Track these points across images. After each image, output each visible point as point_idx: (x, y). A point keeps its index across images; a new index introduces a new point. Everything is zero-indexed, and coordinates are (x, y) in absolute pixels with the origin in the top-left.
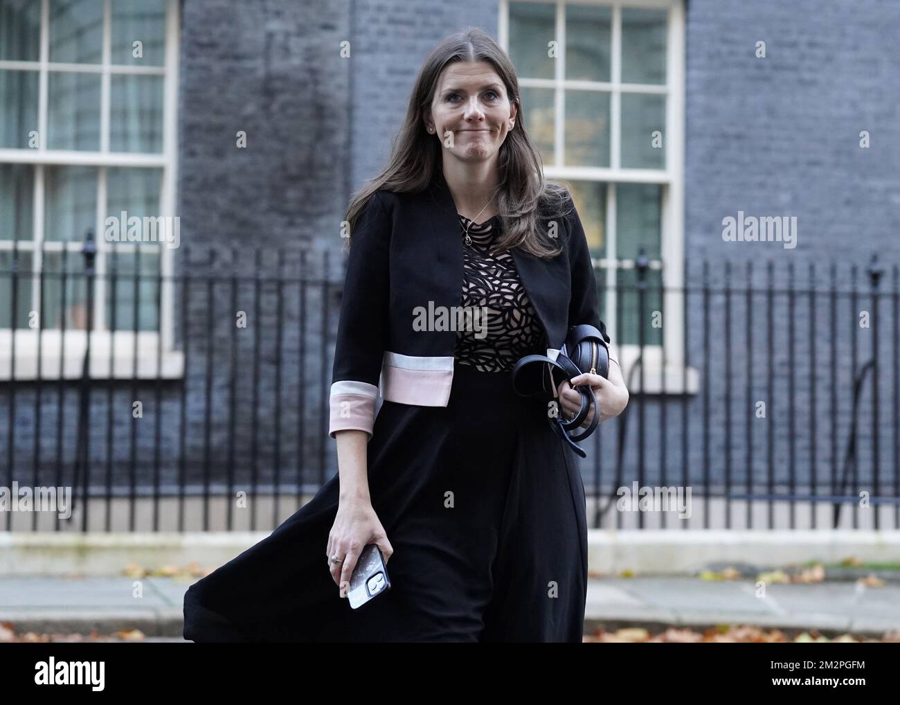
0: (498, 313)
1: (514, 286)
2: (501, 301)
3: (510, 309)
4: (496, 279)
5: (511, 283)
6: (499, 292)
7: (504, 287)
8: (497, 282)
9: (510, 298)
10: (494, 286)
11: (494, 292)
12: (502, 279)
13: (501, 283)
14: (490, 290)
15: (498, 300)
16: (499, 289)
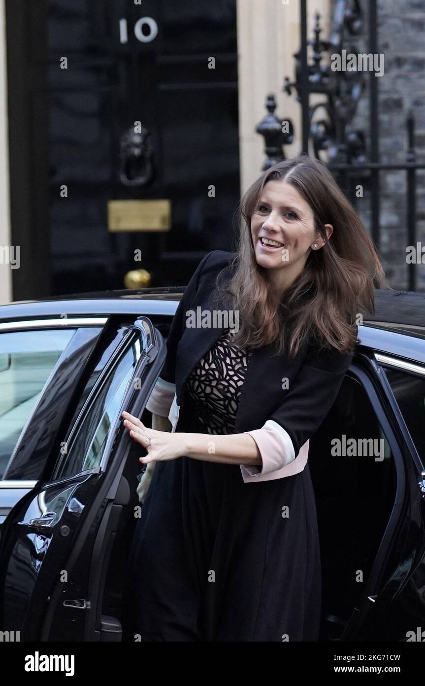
0: (222, 397)
1: (240, 383)
2: (226, 390)
3: (230, 400)
4: (233, 370)
5: (240, 379)
6: (228, 381)
7: (233, 380)
8: (232, 373)
9: (233, 391)
10: (228, 374)
11: (224, 379)
12: (237, 373)
13: (233, 376)
14: (223, 377)
15: (224, 388)
16: (229, 380)
